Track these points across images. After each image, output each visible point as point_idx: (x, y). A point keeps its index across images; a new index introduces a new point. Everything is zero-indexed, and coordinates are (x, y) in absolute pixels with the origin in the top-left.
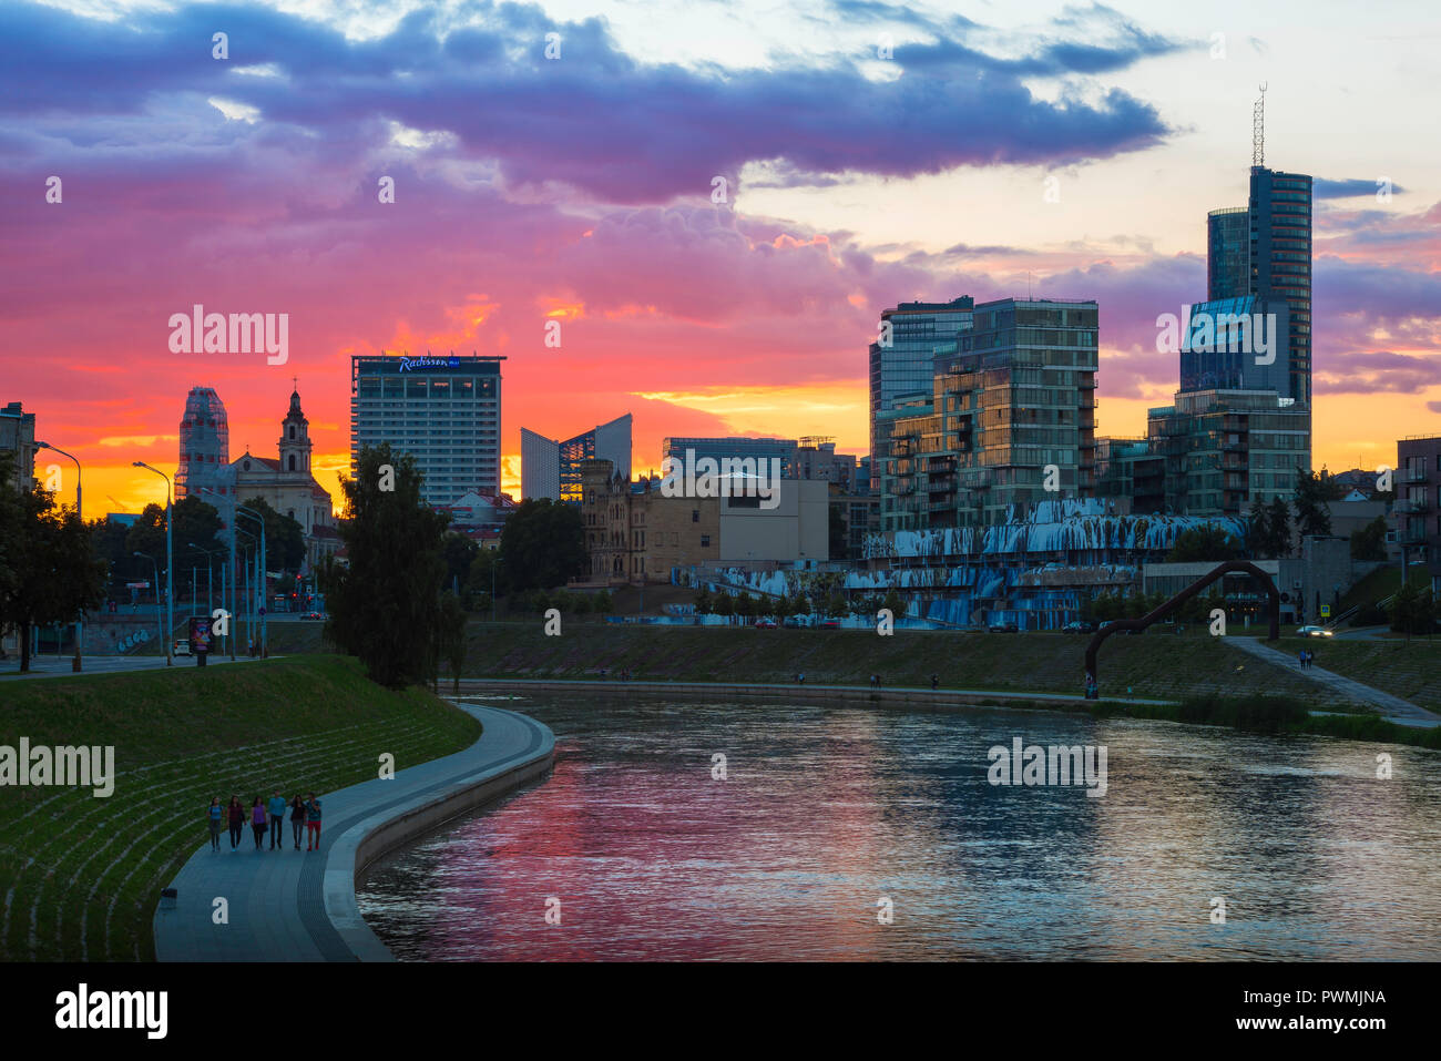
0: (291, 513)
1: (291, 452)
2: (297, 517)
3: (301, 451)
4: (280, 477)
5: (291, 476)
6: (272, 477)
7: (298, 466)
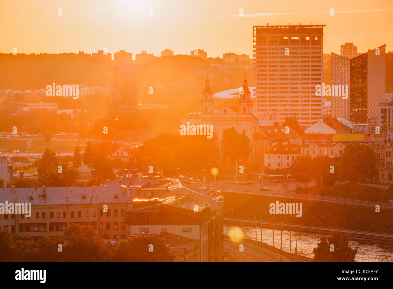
0: (244, 132)
1: (244, 105)
2: (246, 135)
3: (248, 105)
4: (240, 116)
5: (244, 116)
6: (236, 116)
7: (247, 111)
